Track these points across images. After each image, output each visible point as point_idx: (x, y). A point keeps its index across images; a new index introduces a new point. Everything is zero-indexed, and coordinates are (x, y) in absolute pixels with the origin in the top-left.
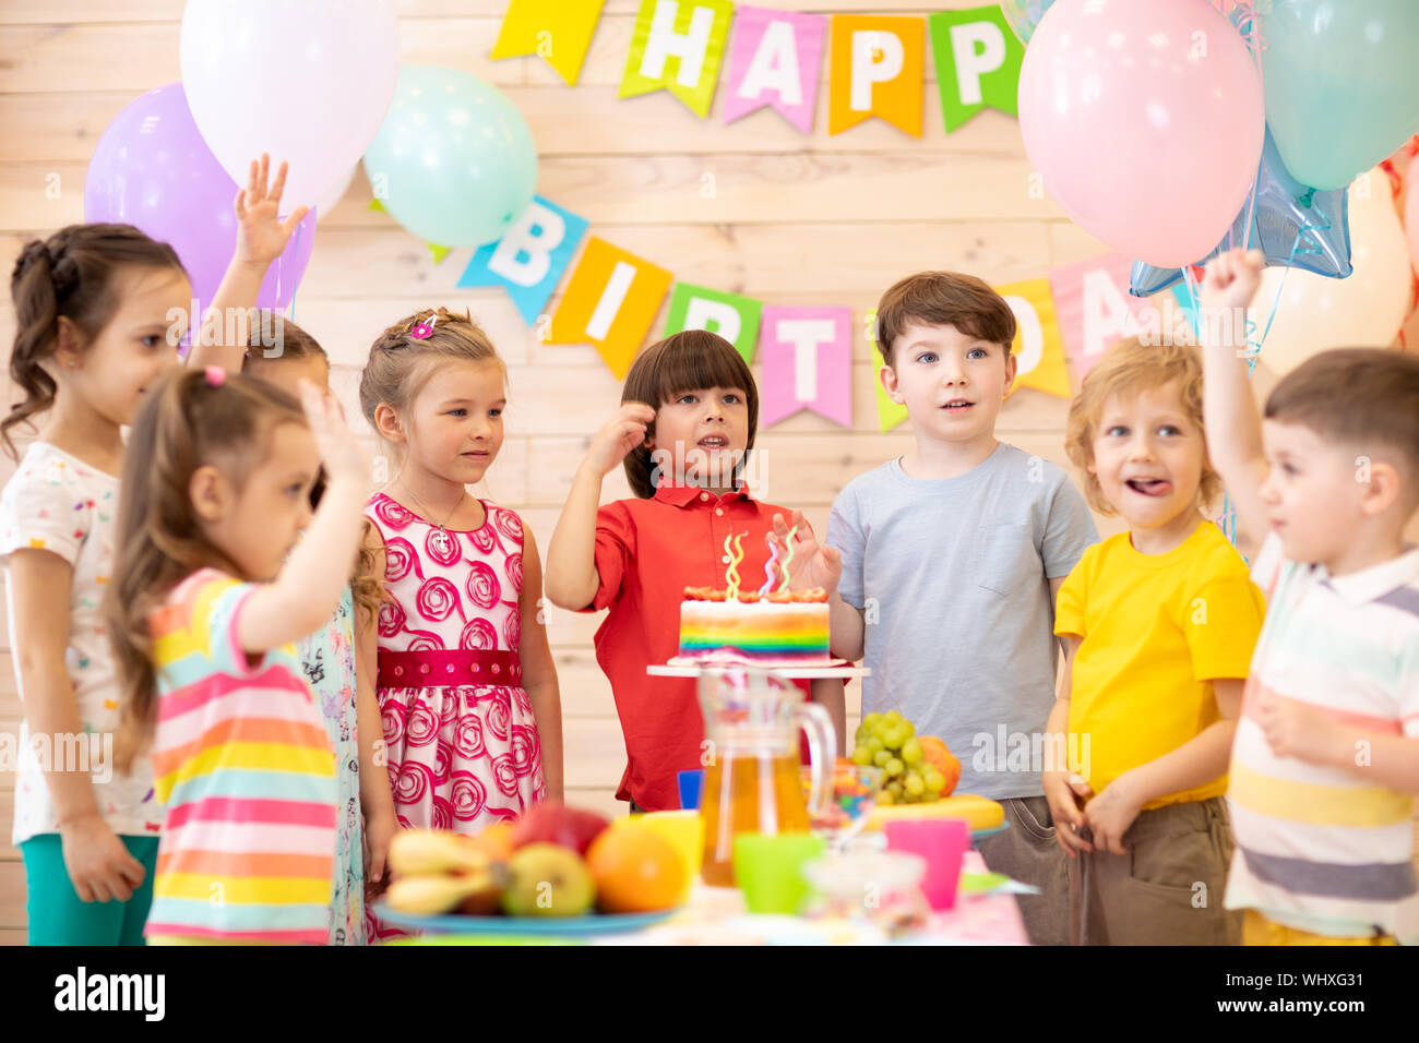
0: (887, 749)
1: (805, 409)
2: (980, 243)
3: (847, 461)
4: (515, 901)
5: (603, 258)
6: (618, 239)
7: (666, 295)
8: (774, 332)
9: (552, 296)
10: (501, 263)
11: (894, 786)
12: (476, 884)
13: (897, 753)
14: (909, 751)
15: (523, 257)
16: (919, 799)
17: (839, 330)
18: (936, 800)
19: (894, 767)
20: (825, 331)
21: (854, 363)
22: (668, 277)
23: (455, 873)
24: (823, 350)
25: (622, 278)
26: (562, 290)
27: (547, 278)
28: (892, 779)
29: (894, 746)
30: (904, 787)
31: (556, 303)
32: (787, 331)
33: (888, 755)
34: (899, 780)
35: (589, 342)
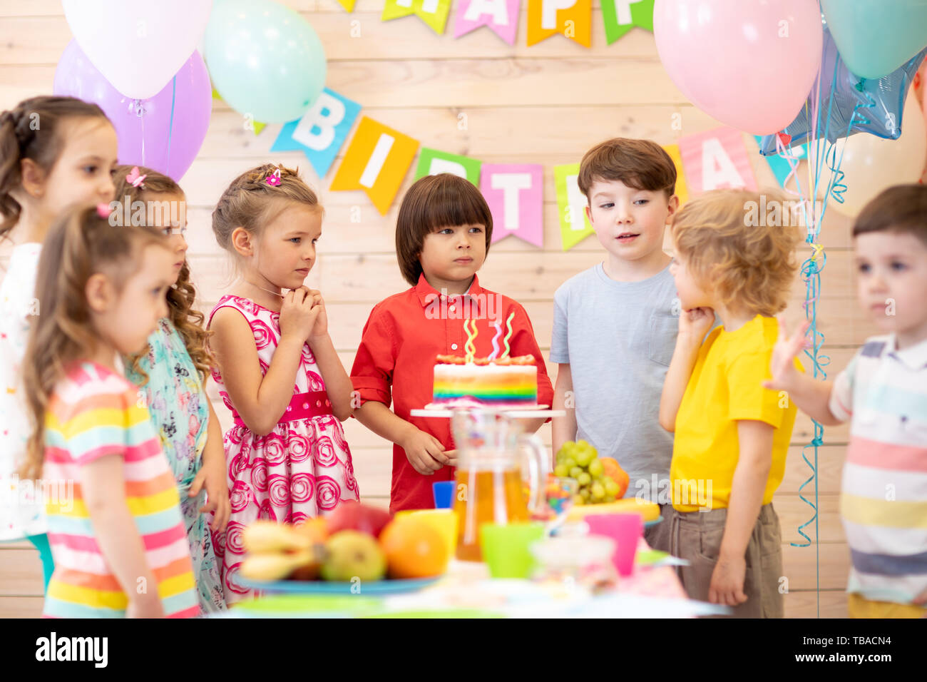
0: (579, 466)
1: (511, 235)
2: (631, 120)
3: (540, 271)
4: (330, 571)
5: (371, 131)
6: (381, 118)
7: (415, 157)
8: (489, 181)
9: (337, 157)
10: (301, 135)
11: (584, 492)
12: (303, 559)
13: (585, 469)
14: (594, 468)
15: (316, 130)
16: (601, 501)
17: (534, 181)
18: (612, 502)
19: (584, 478)
20: (525, 181)
21: (544, 203)
22: (417, 144)
23: (288, 551)
24: (523, 195)
25: (385, 144)
26: (343, 154)
27: (333, 144)
28: (582, 487)
29: (584, 464)
30: (591, 493)
31: (339, 162)
32: (498, 181)
33: (579, 470)
34: (588, 488)
35: (362, 189)
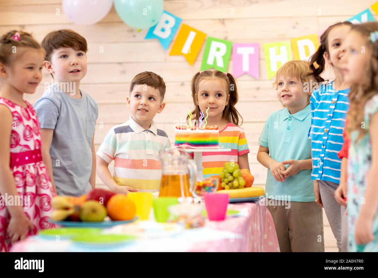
0: (229, 173)
1: (246, 73)
2: (297, 24)
3: (258, 89)
4: (83, 217)
5: (186, 30)
6: (191, 24)
7: (205, 40)
8: (236, 50)
9: (172, 41)
10: (157, 32)
11: (230, 184)
12: (71, 212)
13: (231, 174)
14: (235, 174)
15: (163, 30)
16: (238, 188)
17: (255, 50)
18: (242, 188)
19: (230, 178)
20: (251, 50)
21: (260, 59)
22: (205, 35)
23: (67, 209)
24: (250, 56)
25: (192, 35)
26: (174, 39)
27: (170, 36)
28: (230, 182)
29: (231, 172)
30: (233, 184)
31: (173, 43)
32: (240, 50)
34: (232, 182)
35: (183, 55)
